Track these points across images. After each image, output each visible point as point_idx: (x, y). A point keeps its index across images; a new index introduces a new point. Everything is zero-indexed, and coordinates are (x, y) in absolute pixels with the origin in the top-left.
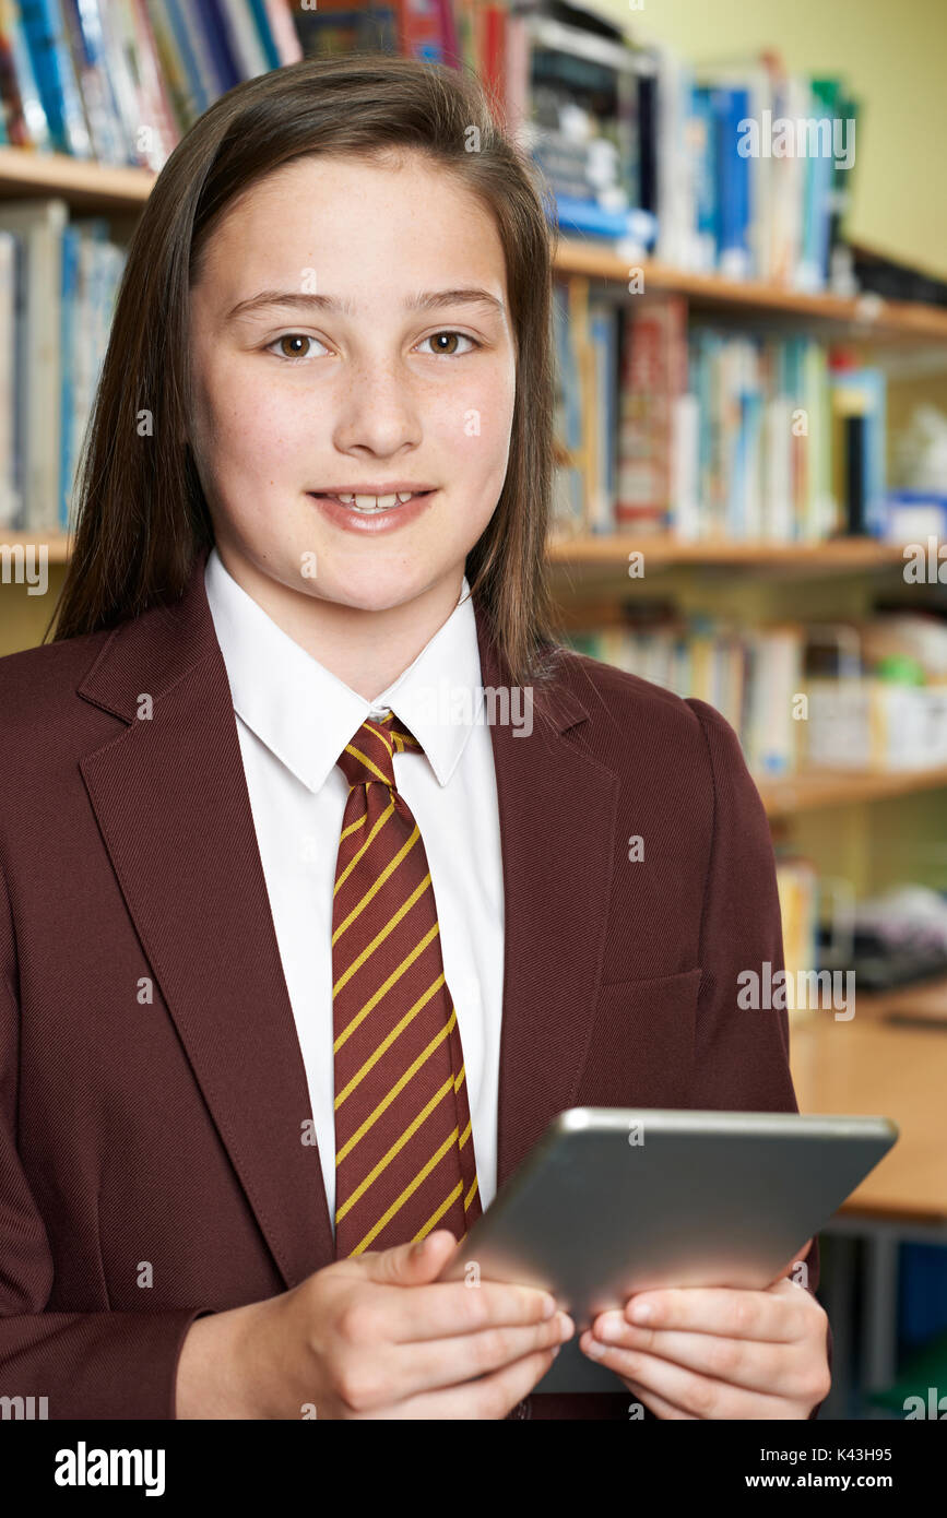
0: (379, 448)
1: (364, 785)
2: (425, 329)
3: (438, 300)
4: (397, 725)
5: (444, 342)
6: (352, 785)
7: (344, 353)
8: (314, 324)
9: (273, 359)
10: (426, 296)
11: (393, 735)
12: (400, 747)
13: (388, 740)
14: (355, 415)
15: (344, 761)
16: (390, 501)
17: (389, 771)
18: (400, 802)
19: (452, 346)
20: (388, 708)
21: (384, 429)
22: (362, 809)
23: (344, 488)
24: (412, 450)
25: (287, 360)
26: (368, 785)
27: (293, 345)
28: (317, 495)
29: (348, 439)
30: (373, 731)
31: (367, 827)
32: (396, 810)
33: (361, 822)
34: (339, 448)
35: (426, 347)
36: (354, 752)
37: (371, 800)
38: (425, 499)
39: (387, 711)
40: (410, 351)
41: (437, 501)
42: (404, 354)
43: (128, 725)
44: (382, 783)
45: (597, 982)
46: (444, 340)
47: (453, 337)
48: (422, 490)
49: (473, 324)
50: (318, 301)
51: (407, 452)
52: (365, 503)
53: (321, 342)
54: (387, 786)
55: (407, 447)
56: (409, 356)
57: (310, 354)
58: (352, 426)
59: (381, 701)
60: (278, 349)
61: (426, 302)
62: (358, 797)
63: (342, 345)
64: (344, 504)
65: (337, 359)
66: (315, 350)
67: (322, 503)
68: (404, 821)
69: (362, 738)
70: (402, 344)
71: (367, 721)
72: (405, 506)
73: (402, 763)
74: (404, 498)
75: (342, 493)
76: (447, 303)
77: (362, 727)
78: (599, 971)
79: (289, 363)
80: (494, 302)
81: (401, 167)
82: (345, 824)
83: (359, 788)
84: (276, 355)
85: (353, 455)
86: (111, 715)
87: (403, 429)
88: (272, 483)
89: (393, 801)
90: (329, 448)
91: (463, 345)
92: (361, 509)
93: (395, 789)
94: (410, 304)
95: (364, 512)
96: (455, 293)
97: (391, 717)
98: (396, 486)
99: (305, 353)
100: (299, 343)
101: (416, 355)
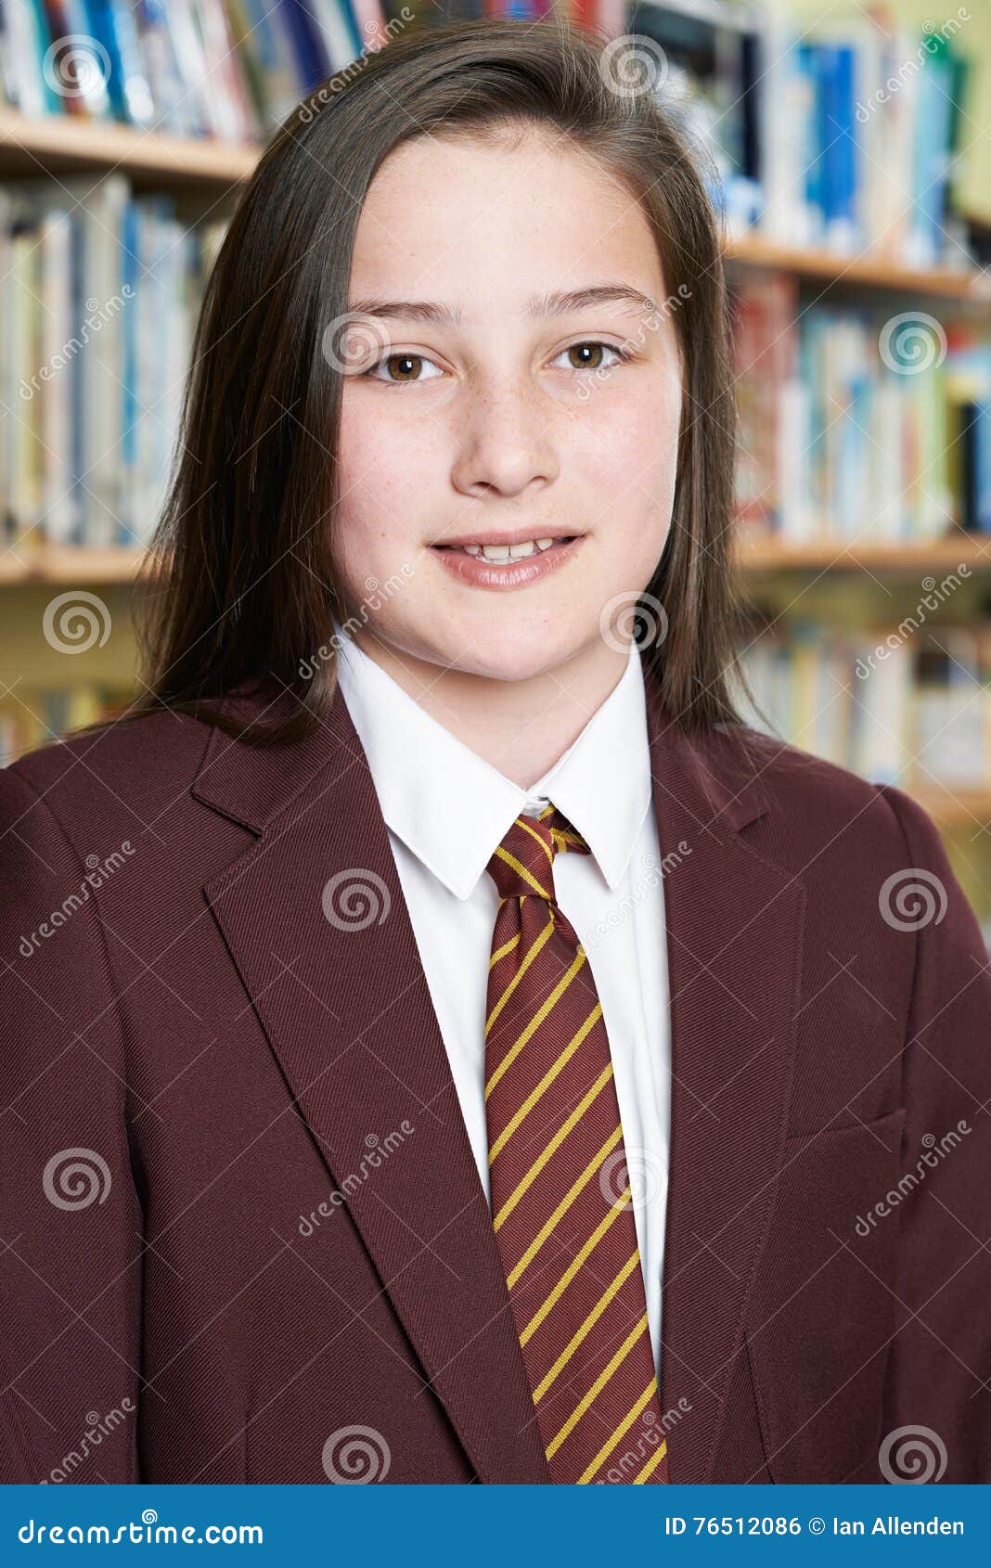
0: (503, 484)
1: (518, 899)
2: (562, 340)
3: (571, 302)
4: (559, 820)
5: (585, 354)
6: (502, 898)
7: (462, 374)
8: (423, 339)
9: (377, 384)
10: (554, 298)
11: (554, 834)
12: (562, 848)
13: (547, 840)
14: (473, 448)
15: (495, 867)
16: (527, 550)
17: (547, 881)
18: (561, 920)
19: (595, 359)
20: (546, 799)
21: (509, 462)
22: (513, 928)
23: (470, 537)
24: (546, 486)
25: (393, 384)
26: (522, 899)
27: (403, 367)
28: (440, 547)
29: (467, 477)
30: (530, 831)
31: (520, 951)
32: (556, 928)
33: (513, 943)
34: (457, 488)
35: (564, 361)
36: (506, 856)
37: (526, 917)
38: (570, 546)
39: (546, 803)
40: (543, 368)
41: (584, 550)
42: (534, 370)
43: (257, 837)
44: (538, 897)
45: (783, 1136)
46: (586, 352)
47: (596, 348)
48: (563, 534)
49: (616, 329)
50: (423, 311)
51: (542, 489)
52: (496, 555)
53: (433, 362)
54: (546, 901)
55: (540, 483)
56: (542, 373)
57: (422, 376)
58: (471, 460)
59: (538, 790)
60: (384, 373)
61: (557, 304)
62: (511, 912)
63: (458, 365)
64: (473, 556)
65: (453, 380)
66: (428, 370)
67: (443, 555)
68: (566, 941)
69: (515, 839)
70: (531, 358)
71: (521, 817)
72: (545, 554)
73: (565, 869)
74: (544, 545)
75: (469, 545)
76: (582, 304)
77: (515, 826)
78: (785, 1122)
79: (395, 388)
80: (642, 299)
81: (515, 146)
82: (495, 945)
83: (512, 902)
84: (380, 380)
85: (473, 496)
86: (239, 825)
87: (531, 460)
88: (383, 535)
89: (552, 917)
90: (446, 490)
91: (608, 358)
92: (492, 560)
93: (555, 903)
94: (536, 310)
95: (496, 563)
96: (593, 292)
97: (550, 811)
98: (531, 531)
99: (418, 376)
100: (409, 365)
101: (550, 372)
